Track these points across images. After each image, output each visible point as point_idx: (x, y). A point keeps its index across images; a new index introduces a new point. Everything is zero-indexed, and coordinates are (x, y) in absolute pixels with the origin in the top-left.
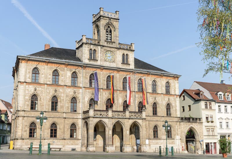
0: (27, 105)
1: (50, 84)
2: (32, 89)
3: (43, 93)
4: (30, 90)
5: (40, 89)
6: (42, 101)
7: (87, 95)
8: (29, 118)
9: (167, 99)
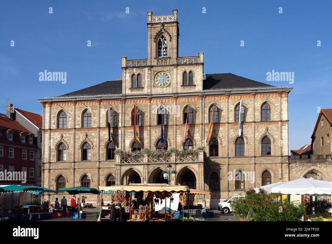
0: (53, 155)
1: (79, 128)
2: (57, 136)
3: (72, 139)
4: (55, 138)
5: (68, 135)
6: (70, 149)
7: (128, 136)
8: (55, 170)
9: (264, 130)
